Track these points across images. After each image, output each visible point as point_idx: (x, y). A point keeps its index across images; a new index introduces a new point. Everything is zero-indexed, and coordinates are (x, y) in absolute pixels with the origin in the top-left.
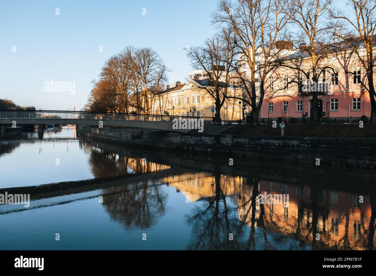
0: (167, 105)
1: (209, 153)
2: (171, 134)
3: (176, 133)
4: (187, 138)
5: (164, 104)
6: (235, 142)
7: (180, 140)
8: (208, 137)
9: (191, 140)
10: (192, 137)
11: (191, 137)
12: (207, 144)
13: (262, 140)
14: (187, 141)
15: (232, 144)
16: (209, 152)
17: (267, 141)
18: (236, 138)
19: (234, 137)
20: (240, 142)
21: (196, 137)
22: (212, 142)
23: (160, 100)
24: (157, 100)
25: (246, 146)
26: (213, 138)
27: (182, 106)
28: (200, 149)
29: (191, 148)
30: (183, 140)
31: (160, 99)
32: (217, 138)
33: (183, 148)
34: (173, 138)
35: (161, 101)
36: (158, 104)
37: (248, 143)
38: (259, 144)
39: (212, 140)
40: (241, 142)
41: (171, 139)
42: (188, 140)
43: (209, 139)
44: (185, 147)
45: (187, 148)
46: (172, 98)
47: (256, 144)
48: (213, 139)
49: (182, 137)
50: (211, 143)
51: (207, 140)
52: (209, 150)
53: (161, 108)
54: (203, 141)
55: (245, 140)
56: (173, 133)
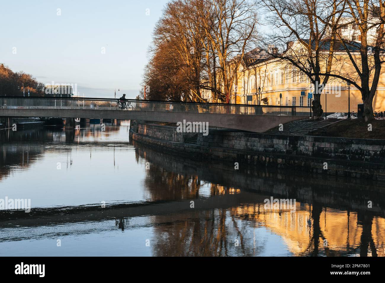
0: (266, 85)
1: (279, 166)
2: (233, 134)
3: (239, 133)
4: (254, 141)
5: (262, 82)
6: (316, 148)
7: (245, 144)
8: (282, 140)
9: (259, 145)
10: (261, 140)
11: (259, 140)
12: (280, 152)
13: (353, 146)
14: (254, 146)
15: (313, 152)
16: (279, 163)
17: (359, 147)
18: (318, 141)
19: (316, 140)
20: (323, 148)
21: (265, 139)
22: (286, 148)
23: (255, 75)
24: (252, 76)
25: (331, 155)
26: (288, 141)
27: (286, 87)
28: (268, 159)
29: (256, 157)
30: (249, 144)
31: (256, 73)
32: (294, 141)
33: (245, 157)
34: (236, 141)
35: (258, 76)
36: (254, 82)
37: (334, 150)
38: (348, 152)
39: (286, 145)
40: (325, 149)
41: (234, 143)
42: (256, 144)
43: (283, 142)
44: (249, 156)
45: (251, 157)
46: (273, 72)
47: (344, 152)
48: (288, 144)
49: (248, 139)
50: (285, 150)
51: (280, 145)
52: (280, 160)
53: (257, 89)
54: (275, 147)
55: (330, 145)
56: (236, 134)
